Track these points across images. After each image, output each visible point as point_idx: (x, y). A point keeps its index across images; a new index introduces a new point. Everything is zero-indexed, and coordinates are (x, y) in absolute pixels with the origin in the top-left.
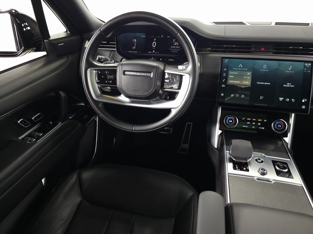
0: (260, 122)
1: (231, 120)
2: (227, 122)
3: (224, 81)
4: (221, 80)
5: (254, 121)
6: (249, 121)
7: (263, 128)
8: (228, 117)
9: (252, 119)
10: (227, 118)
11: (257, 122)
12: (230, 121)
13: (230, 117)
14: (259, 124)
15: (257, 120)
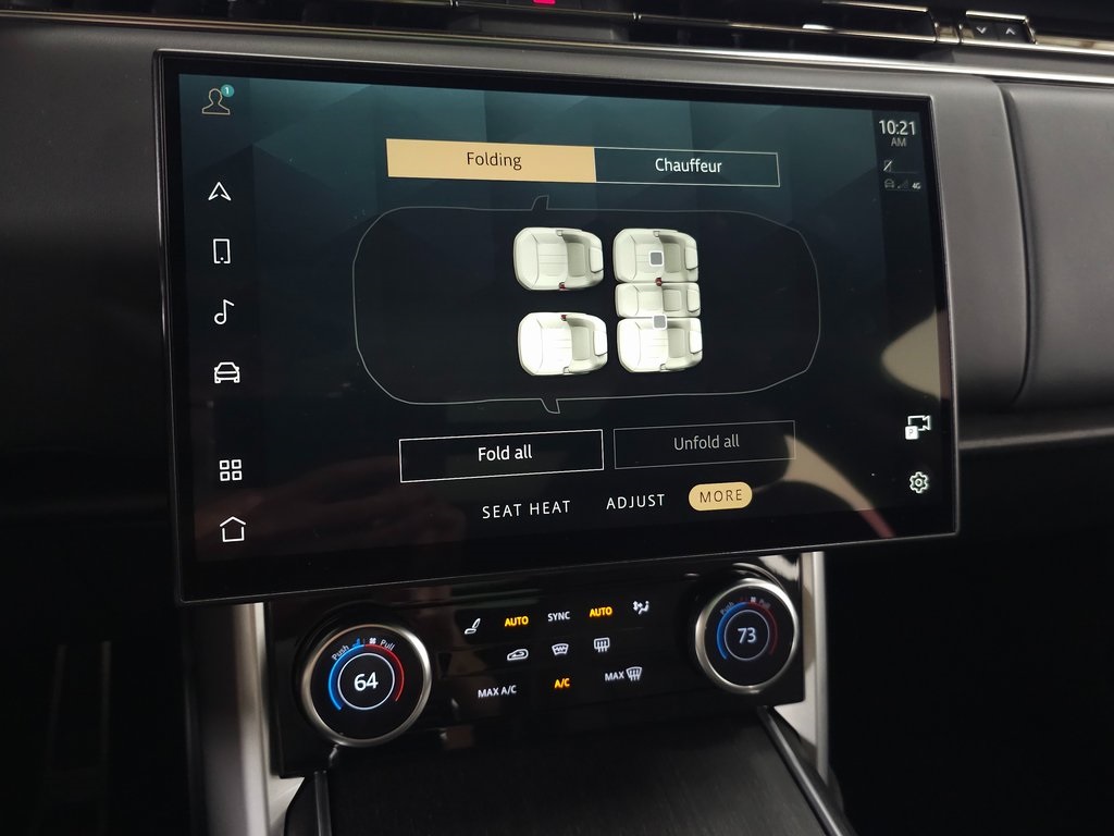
0: (601, 628)
1: (365, 666)
2: (338, 699)
3: (221, 318)
4: (193, 314)
5: (559, 632)
6: (517, 638)
7: (635, 674)
8: (335, 647)
9: (537, 616)
10: (325, 664)
11: (581, 632)
12: (360, 684)
13: (357, 646)
14: (602, 645)
15: (580, 614)
